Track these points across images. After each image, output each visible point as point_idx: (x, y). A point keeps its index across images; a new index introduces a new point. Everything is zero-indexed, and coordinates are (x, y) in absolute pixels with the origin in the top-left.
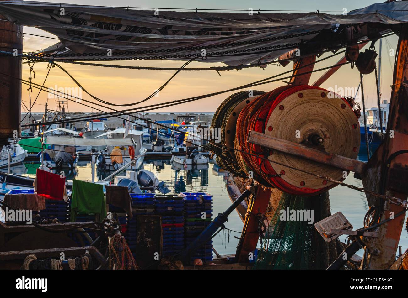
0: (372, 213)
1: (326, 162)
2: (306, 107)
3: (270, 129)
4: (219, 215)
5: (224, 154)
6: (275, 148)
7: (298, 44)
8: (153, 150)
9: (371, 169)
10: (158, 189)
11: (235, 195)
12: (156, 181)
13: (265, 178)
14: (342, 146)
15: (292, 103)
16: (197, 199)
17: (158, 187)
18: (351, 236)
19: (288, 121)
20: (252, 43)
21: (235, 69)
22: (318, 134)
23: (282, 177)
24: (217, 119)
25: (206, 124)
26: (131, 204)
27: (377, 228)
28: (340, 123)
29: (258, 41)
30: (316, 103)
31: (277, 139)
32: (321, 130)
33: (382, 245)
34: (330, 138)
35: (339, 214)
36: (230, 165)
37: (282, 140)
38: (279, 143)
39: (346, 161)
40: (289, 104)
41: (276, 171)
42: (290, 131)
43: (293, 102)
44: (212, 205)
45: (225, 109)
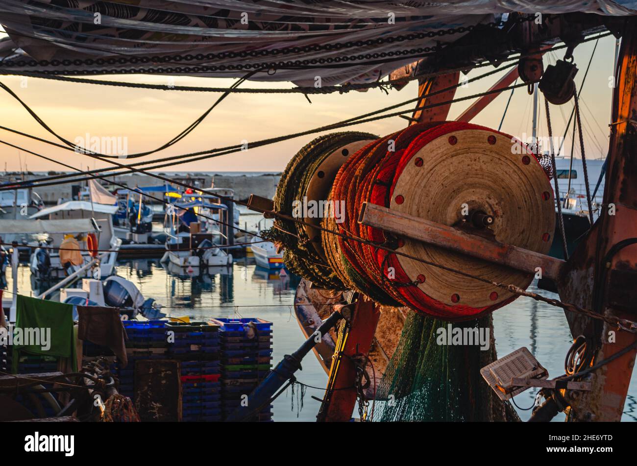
0: (579, 349)
1: (497, 260)
2: (463, 161)
3: (400, 200)
4: (285, 359)
5: (302, 245)
6: (409, 235)
7: (432, 49)
8: (131, 240)
9: (575, 271)
10: (142, 313)
11: (311, 321)
12: (139, 297)
13: (388, 287)
14: (523, 231)
15: (438, 154)
16: (244, 330)
17: (141, 309)
18: (544, 391)
19: (430, 187)
20: (350, 47)
21: (336, 92)
22: (482, 208)
23: (419, 286)
24: (288, 183)
25: (226, 193)
26: (125, 340)
27: (589, 376)
28: (521, 190)
29: (362, 43)
30: (480, 155)
31: (413, 218)
32: (487, 202)
33: (597, 404)
34: (504, 216)
35: (523, 351)
36: (311, 267)
37: (422, 220)
38: (417, 225)
39: (532, 258)
40: (433, 155)
41: (410, 277)
42: (434, 204)
43: (439, 152)
44: (271, 340)
45: (304, 165)
